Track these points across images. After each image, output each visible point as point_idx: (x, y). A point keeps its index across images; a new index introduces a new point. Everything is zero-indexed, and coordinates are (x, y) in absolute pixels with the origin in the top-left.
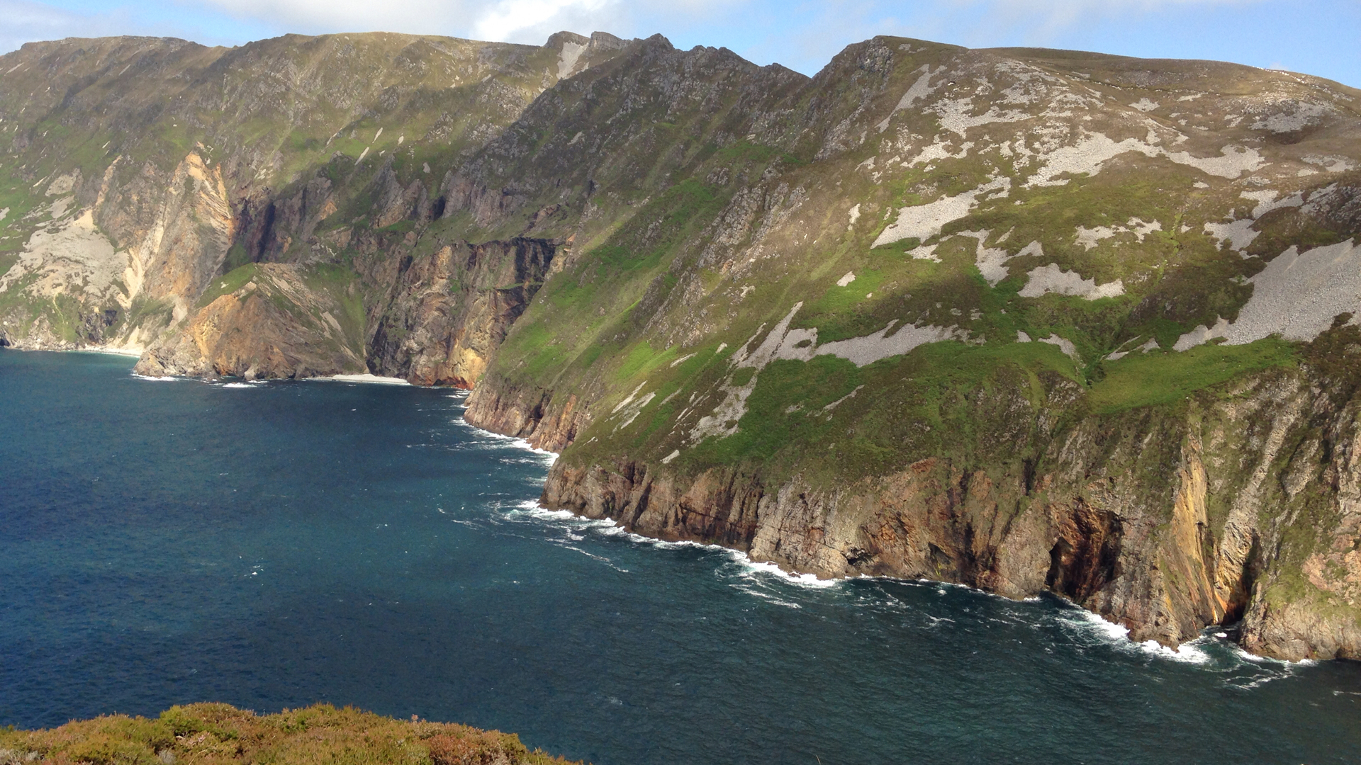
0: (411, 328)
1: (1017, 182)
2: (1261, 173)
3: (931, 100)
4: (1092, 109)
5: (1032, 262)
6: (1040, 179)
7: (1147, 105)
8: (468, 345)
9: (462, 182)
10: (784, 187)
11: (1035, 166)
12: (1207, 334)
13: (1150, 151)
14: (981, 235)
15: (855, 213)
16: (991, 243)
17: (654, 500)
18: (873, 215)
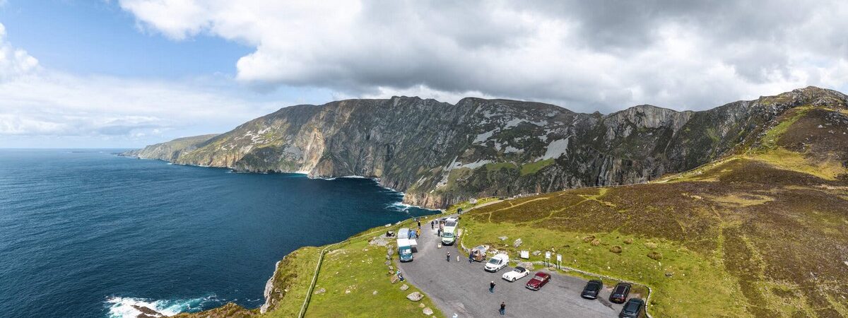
0: (364, 165)
1: (502, 128)
2: (548, 125)
3: (482, 111)
4: (515, 113)
5: (506, 146)
6: (506, 128)
7: (525, 111)
8: (377, 168)
9: (374, 131)
10: (451, 131)
11: (505, 125)
12: (540, 158)
13: (527, 121)
14: (495, 140)
15: (468, 136)
16: (497, 142)
17: (429, 201)
18: (472, 136)
